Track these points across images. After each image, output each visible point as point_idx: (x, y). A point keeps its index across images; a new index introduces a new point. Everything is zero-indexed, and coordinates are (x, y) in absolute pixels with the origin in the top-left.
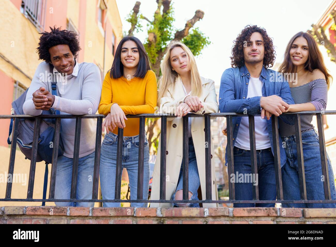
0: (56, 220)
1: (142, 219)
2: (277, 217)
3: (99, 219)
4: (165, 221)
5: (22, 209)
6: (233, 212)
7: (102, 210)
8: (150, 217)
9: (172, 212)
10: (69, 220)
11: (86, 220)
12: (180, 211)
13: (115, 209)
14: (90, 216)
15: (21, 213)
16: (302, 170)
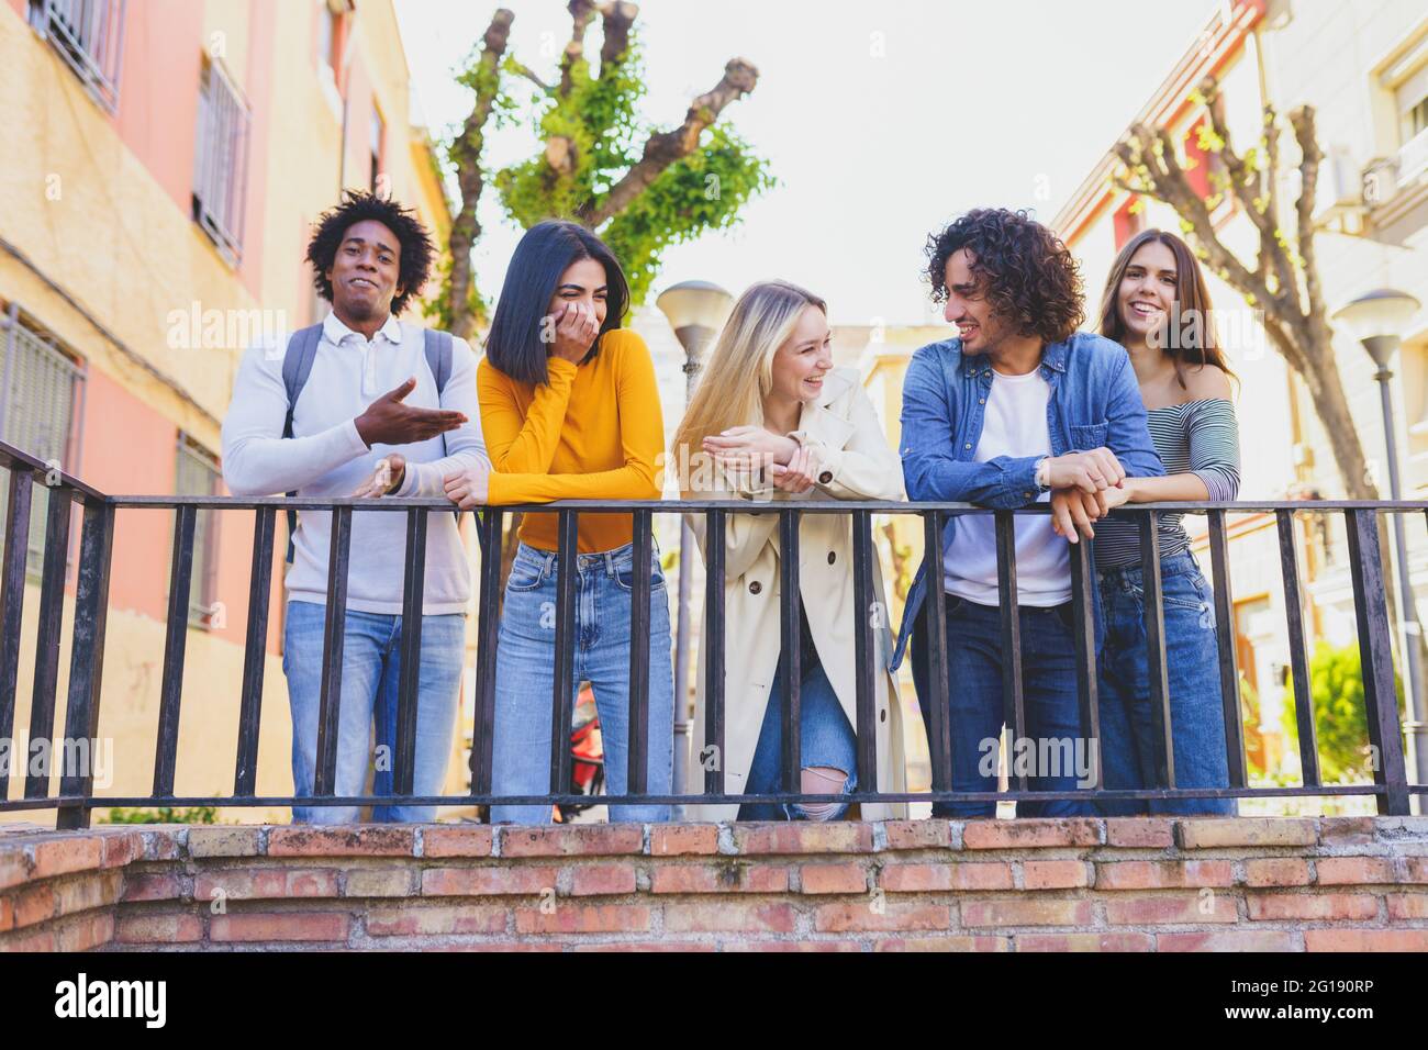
0: (373, 872)
1: (668, 863)
2: (1097, 848)
3: (522, 867)
4: (743, 867)
5: (252, 836)
6: (963, 836)
7: (535, 836)
8: (696, 855)
9: (768, 838)
10: (418, 871)
11: (480, 870)
12: (796, 836)
13: (578, 831)
14: (494, 858)
15: (250, 851)
16: (1161, 692)
